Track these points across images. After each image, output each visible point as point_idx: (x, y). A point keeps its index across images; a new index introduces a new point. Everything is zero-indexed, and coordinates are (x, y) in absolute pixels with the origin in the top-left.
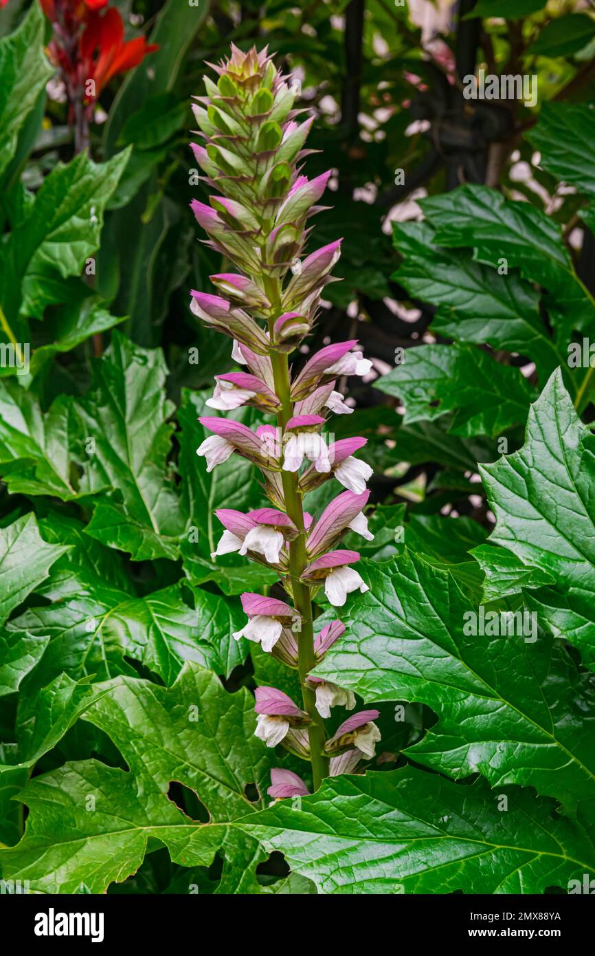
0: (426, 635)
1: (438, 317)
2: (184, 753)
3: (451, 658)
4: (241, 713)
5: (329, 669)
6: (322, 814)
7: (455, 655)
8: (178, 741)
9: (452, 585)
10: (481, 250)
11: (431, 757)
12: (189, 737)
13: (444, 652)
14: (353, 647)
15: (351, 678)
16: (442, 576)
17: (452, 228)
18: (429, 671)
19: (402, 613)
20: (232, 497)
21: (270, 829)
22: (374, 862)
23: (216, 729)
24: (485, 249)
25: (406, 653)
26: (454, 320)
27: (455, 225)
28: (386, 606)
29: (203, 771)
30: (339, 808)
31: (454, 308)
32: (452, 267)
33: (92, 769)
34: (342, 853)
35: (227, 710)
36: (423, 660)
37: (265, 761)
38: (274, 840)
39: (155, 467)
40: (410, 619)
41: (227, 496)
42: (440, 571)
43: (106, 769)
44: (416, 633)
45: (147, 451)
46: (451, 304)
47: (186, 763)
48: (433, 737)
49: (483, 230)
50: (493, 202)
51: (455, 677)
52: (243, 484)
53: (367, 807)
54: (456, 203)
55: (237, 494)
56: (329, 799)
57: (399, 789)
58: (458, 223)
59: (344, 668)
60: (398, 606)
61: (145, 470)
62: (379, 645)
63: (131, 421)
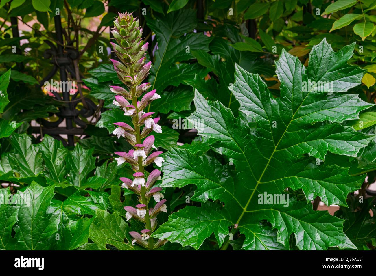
0: (184, 168)
1: (105, 103)
2: (104, 236)
3: (192, 172)
4: (115, 219)
5: (165, 184)
6: (171, 226)
7: (193, 171)
8: (101, 233)
9: (187, 152)
10: (114, 81)
11: (197, 198)
12: (104, 231)
13: (190, 171)
14: (168, 177)
15: (172, 184)
16: (184, 151)
17: (102, 77)
18: (188, 177)
19: (176, 164)
20: (61, 172)
21: (160, 234)
22: (189, 234)
23: (110, 226)
24: (115, 80)
25: (181, 173)
26: (110, 103)
27: (103, 76)
28: (171, 164)
29: (111, 239)
30: (175, 223)
31: (109, 99)
32: (105, 88)
33: (87, 246)
34: (181, 234)
35: (111, 220)
36: (186, 174)
37: (126, 231)
38: (162, 237)
39: (39, 168)
40: (179, 165)
41: (60, 172)
42: (183, 149)
43: (91, 245)
44: (182, 168)
45: (34, 164)
46: (108, 98)
47: (106, 239)
48: (196, 193)
49: (111, 76)
50: (110, 67)
51: (195, 176)
52: (63, 167)
53: (181, 220)
54: (100, 70)
55: (62, 171)
56: (172, 221)
57: (187, 213)
58: (103, 75)
59: (168, 182)
60: (174, 162)
61: (36, 170)
62: (173, 174)
63: (26, 156)
